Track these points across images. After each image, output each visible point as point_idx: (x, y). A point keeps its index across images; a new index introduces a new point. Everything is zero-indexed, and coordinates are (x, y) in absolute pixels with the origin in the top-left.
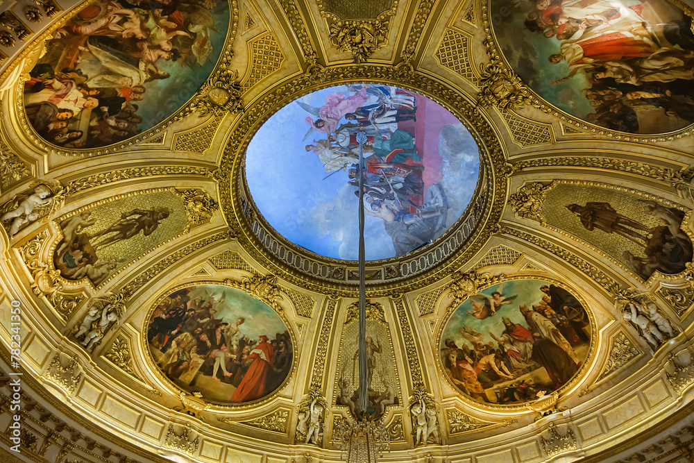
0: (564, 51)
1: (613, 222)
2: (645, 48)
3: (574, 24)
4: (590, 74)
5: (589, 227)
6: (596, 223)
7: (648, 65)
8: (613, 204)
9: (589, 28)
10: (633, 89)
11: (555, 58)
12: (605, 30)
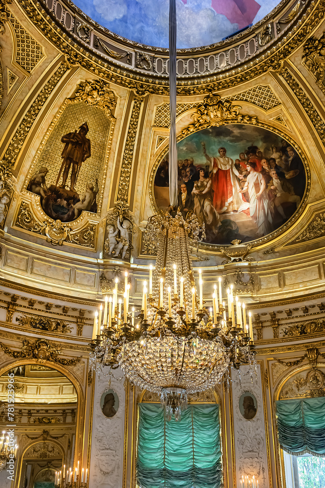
0: (227, 159)
1: (72, 159)
2: (219, 206)
3: (244, 173)
4: (204, 167)
5: (65, 139)
6: (70, 145)
7: (207, 204)
8: (89, 160)
9: (239, 180)
10: (189, 189)
11: (223, 152)
12: (236, 190)
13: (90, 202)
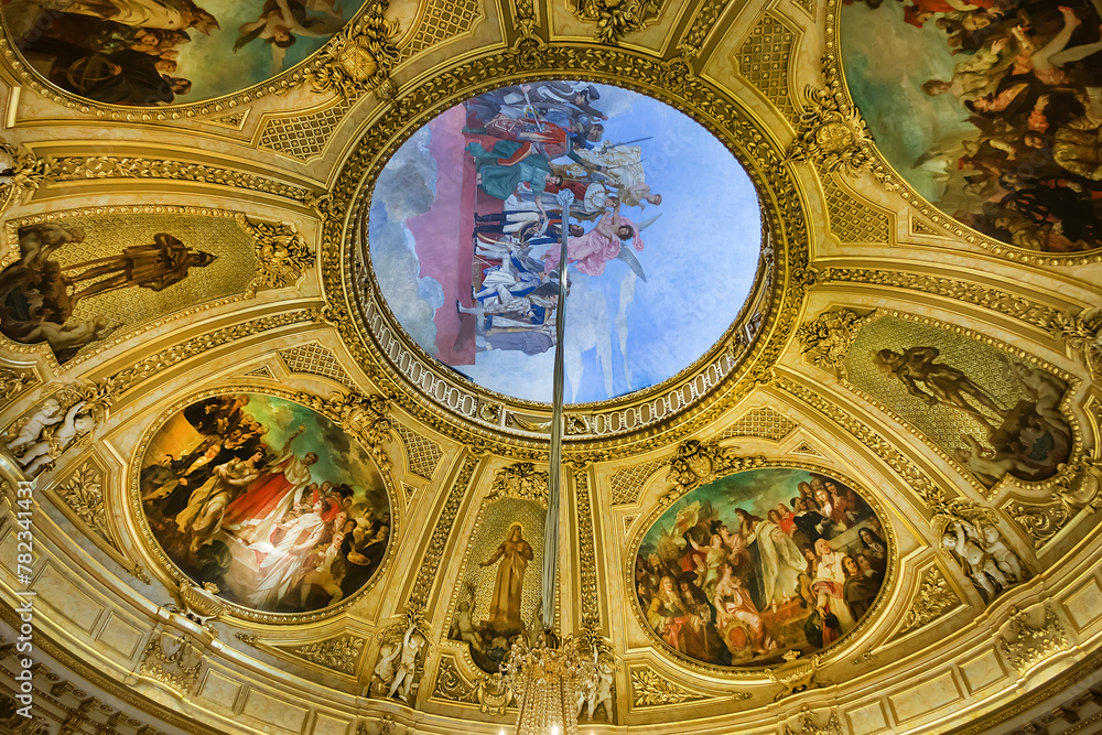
0: (306, 471)
1: (133, 267)
2: (233, 517)
3: (306, 506)
4: (269, 454)
5: (163, 239)
6: (157, 251)
7: (219, 501)
8: (149, 294)
9: (291, 508)
10: (219, 460)
11: (313, 460)
12: (273, 517)
13: (71, 341)
